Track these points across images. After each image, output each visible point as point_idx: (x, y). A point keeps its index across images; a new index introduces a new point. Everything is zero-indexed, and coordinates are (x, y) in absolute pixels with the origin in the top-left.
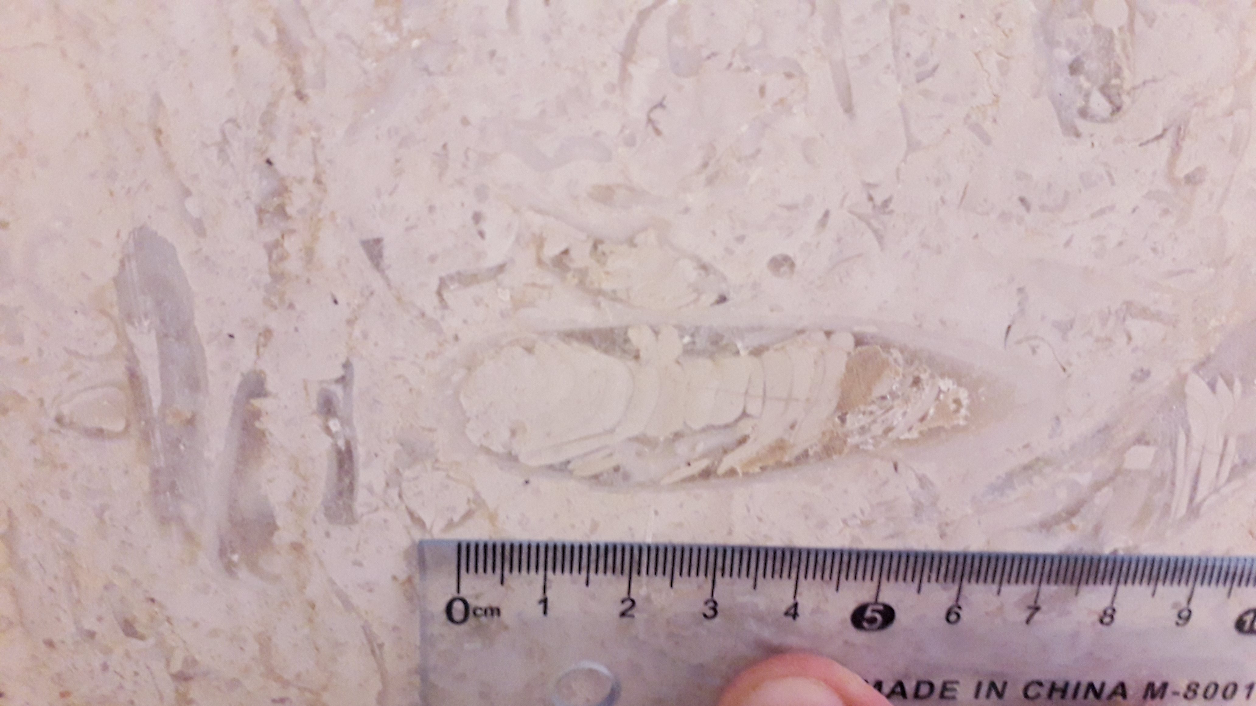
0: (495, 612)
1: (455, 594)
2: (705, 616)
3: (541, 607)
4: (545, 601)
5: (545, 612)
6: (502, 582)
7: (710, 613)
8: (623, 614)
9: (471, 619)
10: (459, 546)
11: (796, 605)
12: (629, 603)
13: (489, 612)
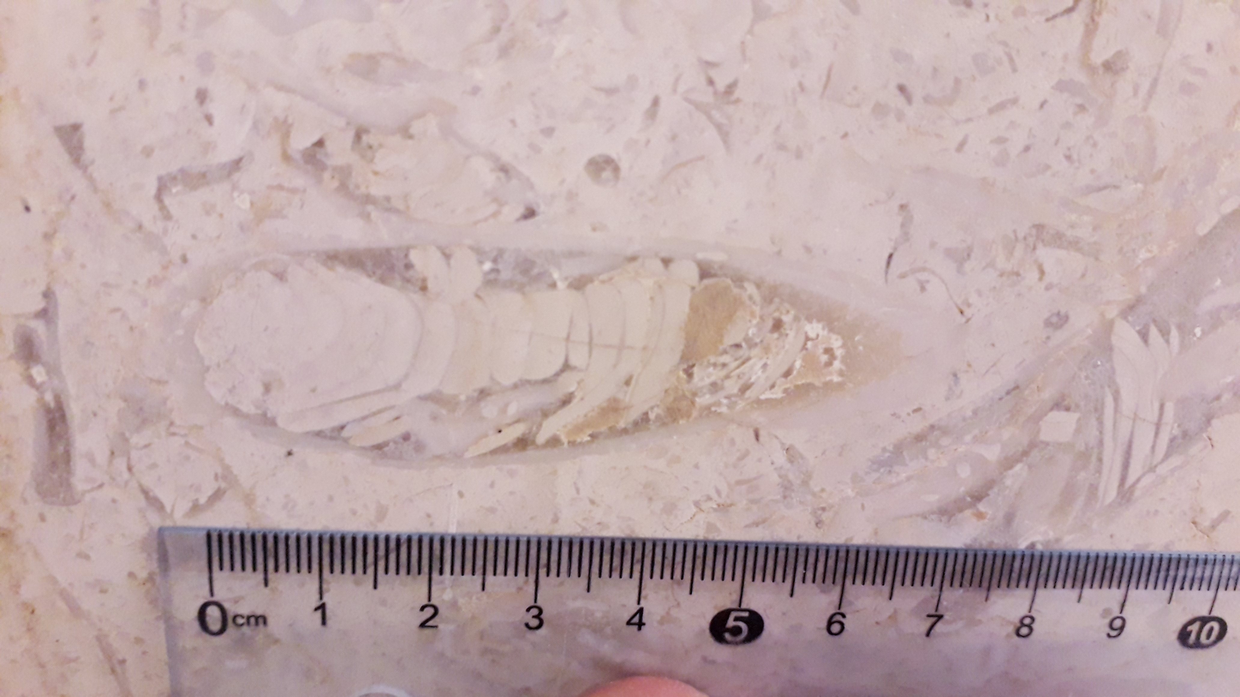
0: (261, 621)
1: (207, 598)
2: (527, 625)
3: (319, 613)
4: (322, 607)
5: (324, 622)
6: (266, 584)
7: (534, 623)
8: (423, 625)
9: (231, 629)
10: (209, 536)
11: (641, 611)
12: (429, 612)
13: (252, 620)
